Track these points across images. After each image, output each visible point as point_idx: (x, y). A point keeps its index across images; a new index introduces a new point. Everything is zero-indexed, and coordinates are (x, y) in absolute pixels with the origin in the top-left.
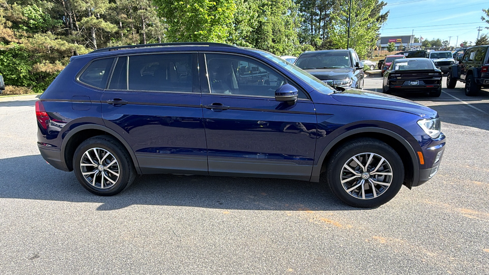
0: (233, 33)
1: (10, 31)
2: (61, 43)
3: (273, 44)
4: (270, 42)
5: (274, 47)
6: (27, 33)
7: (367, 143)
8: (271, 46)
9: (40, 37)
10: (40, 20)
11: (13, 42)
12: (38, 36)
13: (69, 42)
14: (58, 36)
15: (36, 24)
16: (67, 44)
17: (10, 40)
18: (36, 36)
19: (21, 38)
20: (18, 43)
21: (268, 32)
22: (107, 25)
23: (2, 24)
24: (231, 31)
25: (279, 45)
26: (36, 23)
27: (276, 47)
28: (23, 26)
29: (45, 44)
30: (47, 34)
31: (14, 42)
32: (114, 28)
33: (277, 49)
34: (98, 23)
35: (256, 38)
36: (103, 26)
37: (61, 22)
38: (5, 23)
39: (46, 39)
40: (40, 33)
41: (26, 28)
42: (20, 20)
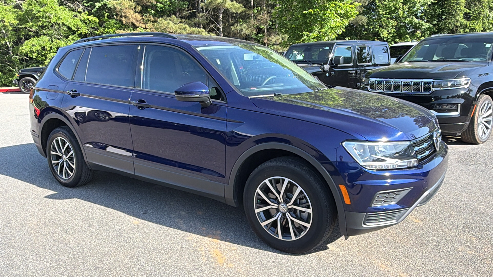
0: (400, 7)
1: (138, 16)
2: (183, 27)
3: (465, 22)
4: (460, 19)
5: (466, 26)
6: (153, 17)
7: (281, 165)
8: (461, 25)
9: (163, 21)
10: (167, 3)
11: (140, 28)
12: (162, 20)
13: (191, 26)
14: (182, 19)
15: (163, 8)
16: (188, 28)
17: (138, 25)
18: (160, 20)
19: (147, 23)
20: (144, 28)
21: (457, 4)
22: (232, 5)
23: (133, 9)
24: (397, 5)
25: (475, 23)
26: (163, 6)
27: (470, 27)
28: (151, 10)
29: (167, 29)
30: (171, 17)
31: (142, 27)
32: (239, 8)
33: (472, 29)
34: (222, 3)
35: (439, 13)
36: (228, 6)
37: (186, 3)
38: (135, 8)
39: (168, 23)
40: (165, 17)
41: (154, 12)
42: (149, 4)
